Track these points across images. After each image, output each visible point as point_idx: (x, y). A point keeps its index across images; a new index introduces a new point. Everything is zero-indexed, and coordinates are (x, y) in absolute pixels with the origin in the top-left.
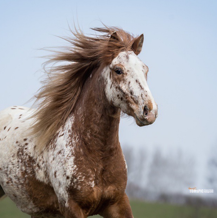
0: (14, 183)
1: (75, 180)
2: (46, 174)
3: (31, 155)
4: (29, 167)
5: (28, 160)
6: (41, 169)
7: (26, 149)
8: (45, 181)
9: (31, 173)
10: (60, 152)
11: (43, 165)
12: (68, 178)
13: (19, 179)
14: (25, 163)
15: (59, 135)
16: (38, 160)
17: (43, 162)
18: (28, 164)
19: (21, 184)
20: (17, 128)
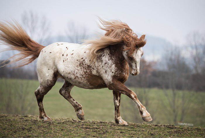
0: (79, 78)
1: (116, 73)
2: (97, 72)
3: (89, 65)
4: (88, 70)
5: (87, 67)
6: (95, 70)
7: (84, 62)
8: (97, 74)
9: (89, 72)
10: (106, 63)
11: (96, 68)
12: (113, 72)
13: (82, 76)
14: (85, 68)
15: (102, 56)
16: (93, 66)
17: (95, 67)
18: (88, 68)
19: (84, 77)
20: (73, 54)
